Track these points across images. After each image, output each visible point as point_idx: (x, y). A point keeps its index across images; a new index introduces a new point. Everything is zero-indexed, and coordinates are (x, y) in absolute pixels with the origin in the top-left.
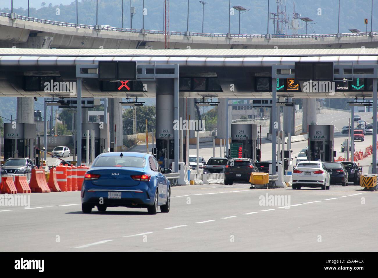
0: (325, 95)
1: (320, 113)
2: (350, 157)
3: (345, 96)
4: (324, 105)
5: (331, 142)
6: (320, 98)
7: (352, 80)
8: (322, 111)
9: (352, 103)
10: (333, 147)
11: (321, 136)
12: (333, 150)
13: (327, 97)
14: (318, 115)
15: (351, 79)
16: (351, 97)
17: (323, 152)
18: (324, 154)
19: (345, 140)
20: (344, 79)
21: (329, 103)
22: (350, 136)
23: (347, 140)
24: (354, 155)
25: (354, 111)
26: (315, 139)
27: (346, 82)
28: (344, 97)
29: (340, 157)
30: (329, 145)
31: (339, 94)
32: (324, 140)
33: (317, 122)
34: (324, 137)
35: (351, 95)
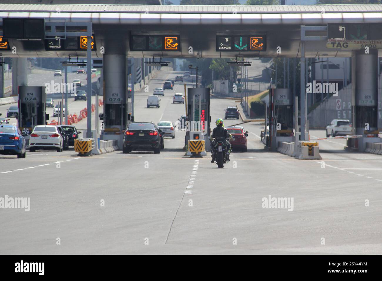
0: (36, 54)
1: (31, 74)
2: (64, 120)
3: (57, 55)
4: (36, 65)
5: (44, 104)
6: (31, 57)
7: (65, 39)
8: (33, 71)
9: (65, 63)
10: (46, 110)
11: (32, 98)
12: (46, 113)
13: (38, 56)
14: (29, 76)
15: (63, 37)
16: (64, 57)
17: (35, 115)
18: (36, 117)
19: (58, 102)
20: (56, 37)
21: (41, 63)
22: (64, 98)
23: (61, 102)
24: (68, 118)
25: (68, 72)
26: (26, 102)
27: (59, 40)
28: (57, 57)
29: (53, 120)
30: (41, 108)
31: (51, 53)
32: (35, 102)
33: (28, 83)
34: (36, 99)
35: (64, 55)
